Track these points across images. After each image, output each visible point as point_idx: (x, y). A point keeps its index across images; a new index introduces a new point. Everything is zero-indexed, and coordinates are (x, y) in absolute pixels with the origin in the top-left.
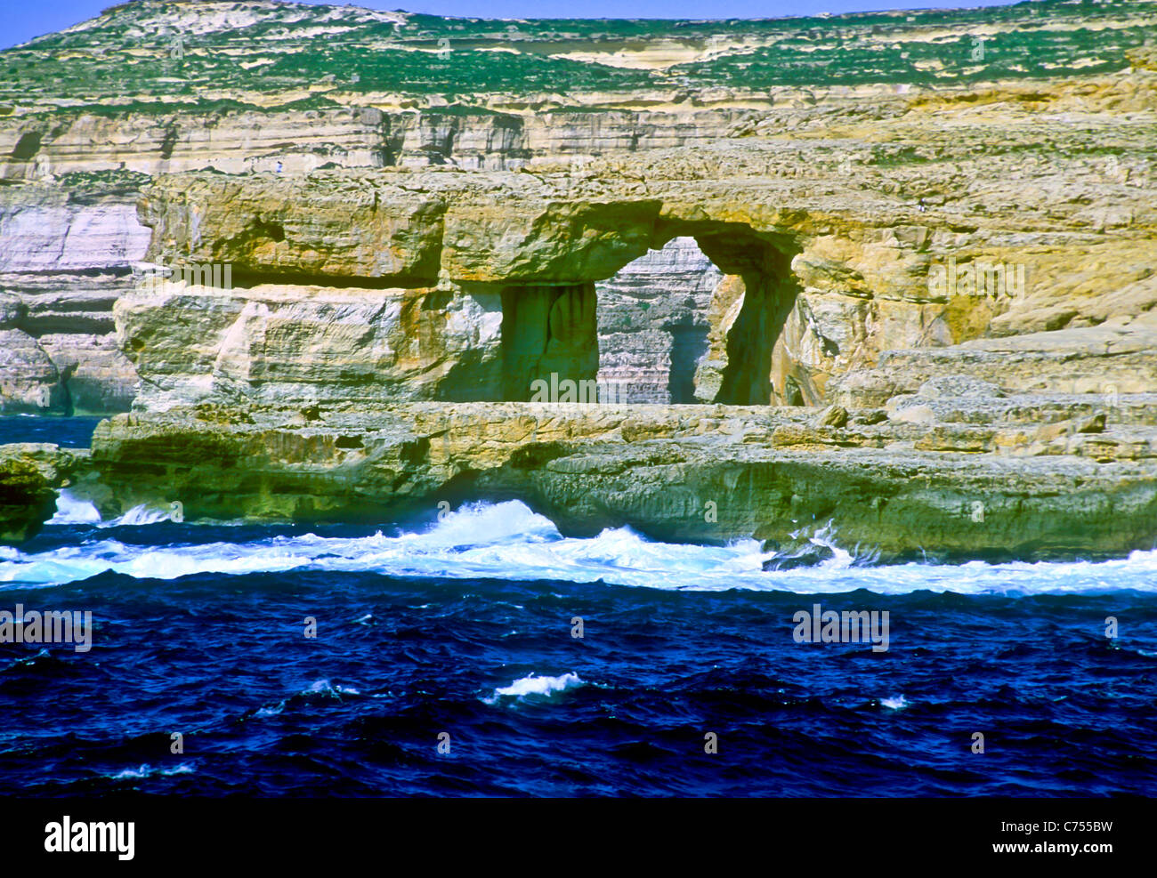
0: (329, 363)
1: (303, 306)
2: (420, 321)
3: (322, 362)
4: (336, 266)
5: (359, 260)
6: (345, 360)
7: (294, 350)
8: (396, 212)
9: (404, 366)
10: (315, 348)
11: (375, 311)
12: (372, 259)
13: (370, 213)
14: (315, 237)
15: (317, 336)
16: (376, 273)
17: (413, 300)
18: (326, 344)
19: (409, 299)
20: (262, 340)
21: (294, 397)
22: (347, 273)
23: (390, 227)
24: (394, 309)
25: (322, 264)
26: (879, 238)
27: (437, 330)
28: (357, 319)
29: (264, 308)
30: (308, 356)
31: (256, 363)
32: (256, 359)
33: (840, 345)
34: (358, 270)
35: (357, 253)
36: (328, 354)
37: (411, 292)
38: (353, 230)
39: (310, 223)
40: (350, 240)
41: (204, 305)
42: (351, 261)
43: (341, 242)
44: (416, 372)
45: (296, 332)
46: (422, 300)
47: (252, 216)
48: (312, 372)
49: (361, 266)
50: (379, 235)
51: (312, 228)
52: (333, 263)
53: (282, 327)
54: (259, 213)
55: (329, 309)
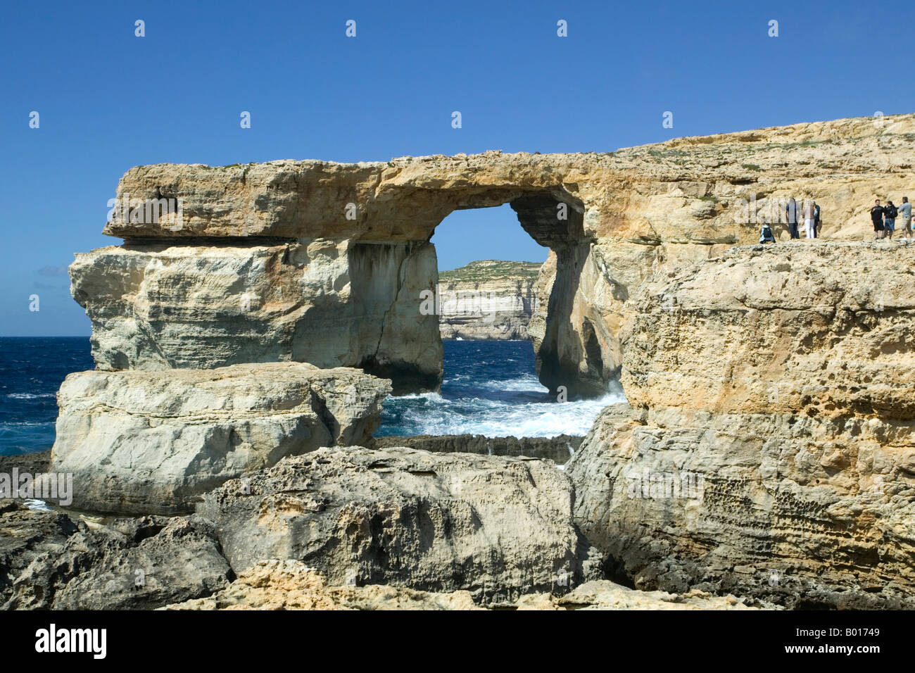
0: (208, 306)
1: (187, 260)
2: (281, 273)
3: (202, 306)
4: (216, 229)
5: (232, 222)
6: (219, 304)
7: (182, 297)
8: (258, 181)
9: (269, 308)
10: (196, 295)
11: (243, 263)
12: (241, 222)
13: (240, 184)
14: (197, 204)
15: (198, 285)
16: (244, 233)
17: (275, 255)
18: (204, 291)
19: (272, 254)
20: (156, 289)
21: (184, 335)
22: (224, 233)
23: (254, 193)
24: (260, 262)
25: (205, 227)
26: (664, 190)
27: (295, 279)
28: (228, 270)
29: (160, 263)
30: (192, 302)
31: (154, 307)
32: (153, 304)
33: (629, 288)
34: (232, 231)
35: (231, 217)
36: (207, 299)
37: (272, 249)
38: (226, 198)
39: (193, 194)
40: (225, 206)
41: (123, 262)
42: (226, 224)
43: (217, 208)
44: (280, 314)
45: (182, 283)
46: (281, 255)
47: (155, 190)
48: (195, 314)
49: (234, 228)
50: (247, 202)
51: (196, 197)
52: (214, 226)
53: (170, 278)
54: (158, 187)
55: (206, 262)
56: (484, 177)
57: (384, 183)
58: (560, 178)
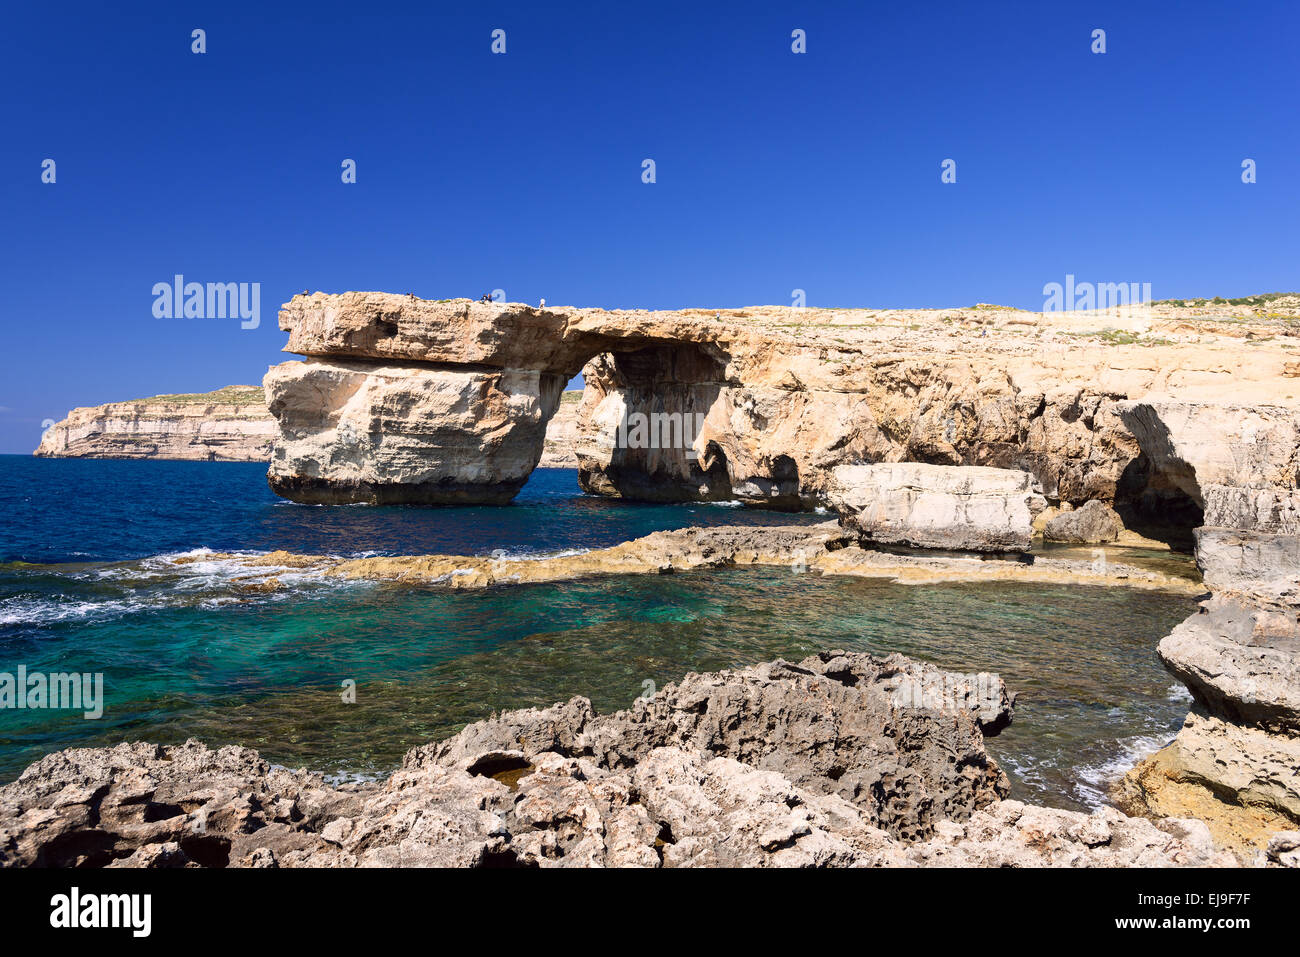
0: (429, 421)
1: (411, 380)
2: (492, 396)
3: (425, 420)
4: (437, 354)
5: (454, 350)
6: (442, 420)
7: (404, 412)
8: (483, 318)
9: (481, 425)
10: (419, 411)
11: (464, 386)
12: (462, 350)
13: (462, 318)
14: (423, 332)
15: (421, 401)
16: (465, 359)
17: (489, 381)
18: (427, 408)
19: (487, 379)
20: (381, 404)
21: (401, 445)
22: (444, 359)
23: (478, 328)
24: (477, 386)
25: (427, 352)
26: (800, 353)
27: (504, 401)
28: (451, 391)
29: (382, 381)
30: (414, 417)
31: (374, 420)
32: (374, 417)
34: (452, 358)
35: (453, 346)
36: (430, 415)
37: (487, 376)
38: (449, 329)
39: (418, 323)
40: (448, 336)
41: (335, 378)
42: (447, 351)
43: (441, 337)
44: (490, 430)
45: (407, 400)
46: (495, 381)
47: (374, 316)
48: (416, 428)
49: (453, 355)
50: (468, 334)
51: (421, 325)
52: (434, 352)
53: (396, 395)
54: (380, 313)
55: (432, 383)
56: (654, 331)
57: (570, 327)
58: (715, 337)
